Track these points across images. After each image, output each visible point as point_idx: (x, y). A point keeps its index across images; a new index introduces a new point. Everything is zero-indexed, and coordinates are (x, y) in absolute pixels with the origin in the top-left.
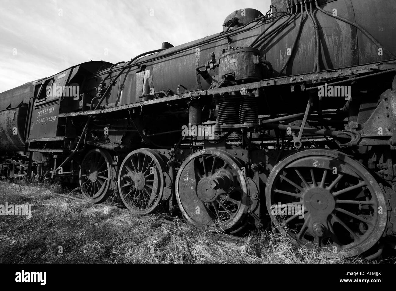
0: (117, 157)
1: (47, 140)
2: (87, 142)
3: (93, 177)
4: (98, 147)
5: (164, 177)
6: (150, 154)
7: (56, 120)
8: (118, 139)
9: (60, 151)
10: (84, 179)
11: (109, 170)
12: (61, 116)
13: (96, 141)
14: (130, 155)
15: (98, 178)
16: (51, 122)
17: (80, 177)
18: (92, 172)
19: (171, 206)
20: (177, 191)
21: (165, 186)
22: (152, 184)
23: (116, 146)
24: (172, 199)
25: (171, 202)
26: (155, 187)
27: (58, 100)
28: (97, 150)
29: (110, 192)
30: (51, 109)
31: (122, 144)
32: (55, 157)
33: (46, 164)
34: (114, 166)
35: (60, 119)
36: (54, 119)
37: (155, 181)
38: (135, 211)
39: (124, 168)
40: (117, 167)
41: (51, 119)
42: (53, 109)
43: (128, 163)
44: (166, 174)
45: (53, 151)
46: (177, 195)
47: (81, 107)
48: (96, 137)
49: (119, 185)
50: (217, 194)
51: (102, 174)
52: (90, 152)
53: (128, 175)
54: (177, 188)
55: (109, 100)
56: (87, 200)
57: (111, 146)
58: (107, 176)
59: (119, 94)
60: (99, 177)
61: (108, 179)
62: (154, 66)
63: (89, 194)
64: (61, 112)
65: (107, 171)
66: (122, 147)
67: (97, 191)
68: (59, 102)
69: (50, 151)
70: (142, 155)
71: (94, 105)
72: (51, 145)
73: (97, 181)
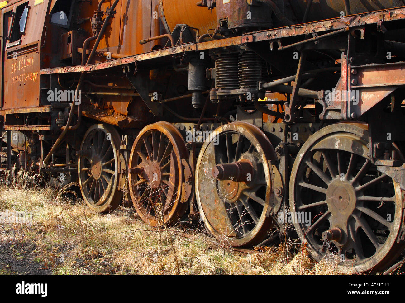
0: (126, 136)
1: (29, 111)
2: (84, 112)
3: (96, 172)
4: (102, 122)
5: (183, 167)
6: (165, 131)
7: (37, 80)
8: (122, 107)
9: (46, 128)
10: (86, 175)
11: (115, 158)
12: (44, 72)
13: (97, 111)
14: (141, 133)
15: (103, 173)
16: (30, 82)
17: (79, 172)
18: (95, 163)
19: (192, 211)
20: (197, 187)
21: (183, 181)
22: (168, 178)
23: (121, 119)
24: (192, 201)
25: (192, 205)
26: (171, 183)
27: (37, 45)
28: (100, 126)
29: (119, 195)
30: (29, 60)
31: (129, 114)
32: (41, 138)
33: (30, 151)
34: (122, 152)
35: (43, 77)
36: (35, 77)
37: (172, 175)
38: (149, 222)
39: (135, 155)
40: (126, 154)
41: (30, 77)
42: (33, 58)
43: (141, 147)
44: (185, 163)
45: (39, 129)
46: (197, 193)
47: (71, 55)
48: (96, 105)
49: (129, 182)
50: (240, 190)
51: (108, 167)
52: (91, 129)
53: (139, 166)
54: (197, 183)
55: (110, 40)
56: (90, 206)
57: (114, 120)
58: (113, 169)
59: (121, 30)
60: (105, 170)
61: (115, 174)
63: (93, 199)
64: (43, 66)
65: (114, 160)
66: (130, 120)
67: (103, 192)
68: (39, 47)
69: (34, 129)
70: (158, 133)
71: (87, 50)
72: (34, 119)
73: (101, 177)
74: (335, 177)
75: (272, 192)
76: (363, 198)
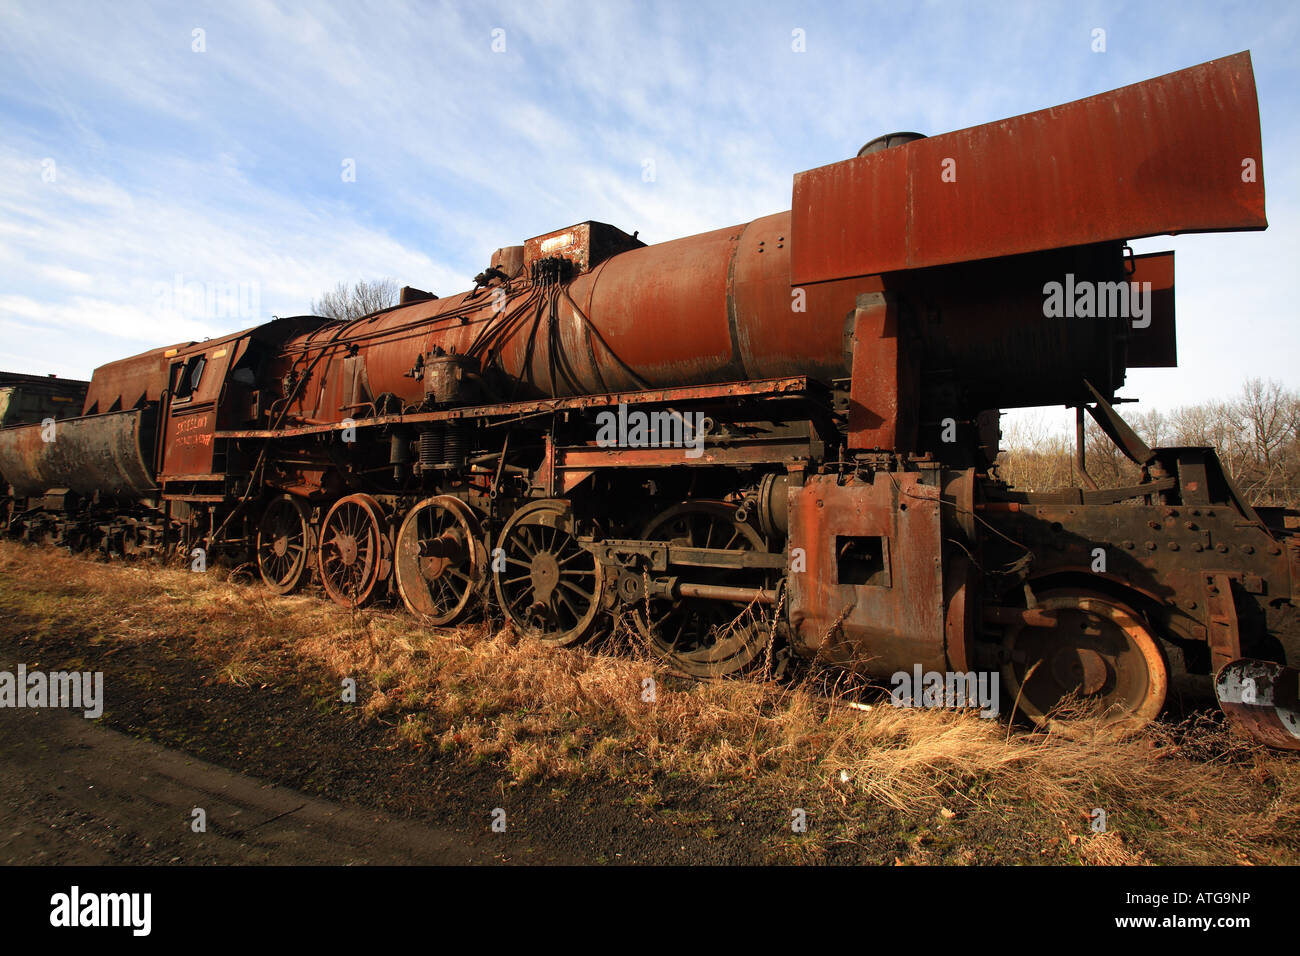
0: (318, 509)
1: (197, 478)
2: (268, 482)
3: (280, 547)
4: (288, 493)
5: (383, 543)
6: (364, 504)
7: (210, 443)
8: (316, 477)
9: (219, 499)
10: (266, 552)
11: (305, 533)
12: (220, 435)
13: (284, 480)
14: (336, 506)
15: (289, 549)
16: (201, 445)
17: (259, 548)
18: (278, 538)
19: (391, 590)
20: (397, 564)
21: (382, 557)
22: (364, 554)
23: (314, 489)
24: (392, 578)
25: (391, 583)
26: (368, 560)
27: (213, 403)
28: (287, 497)
29: (307, 573)
30: (201, 420)
31: (323, 485)
32: (211, 510)
33: (196, 524)
34: (313, 526)
35: (218, 441)
36: (207, 439)
37: (370, 550)
38: (342, 603)
39: (328, 528)
40: (317, 528)
41: (202, 439)
42: (204, 420)
43: (334, 520)
44: (384, 538)
45: (208, 499)
46: (398, 570)
47: (256, 417)
48: (284, 473)
49: (320, 559)
50: (443, 566)
51: (295, 542)
52: (276, 500)
53: (332, 542)
54: (397, 559)
55: (304, 403)
56: (270, 587)
57: (305, 491)
58: (301, 544)
59: (318, 394)
60: (290, 546)
61: (304, 550)
62: (370, 348)
63: (274, 578)
64: (219, 428)
65: (303, 534)
66: (323, 491)
67: (287, 572)
68: (216, 406)
69: (202, 500)
70: (354, 506)
71: (276, 414)
72: (204, 487)
73: (286, 553)
74: (539, 551)
75: (477, 568)
76: (566, 572)
